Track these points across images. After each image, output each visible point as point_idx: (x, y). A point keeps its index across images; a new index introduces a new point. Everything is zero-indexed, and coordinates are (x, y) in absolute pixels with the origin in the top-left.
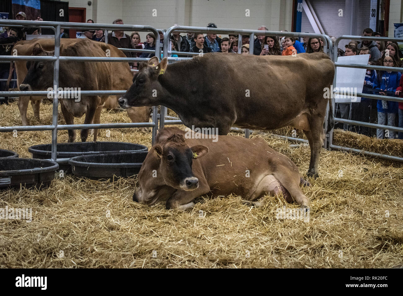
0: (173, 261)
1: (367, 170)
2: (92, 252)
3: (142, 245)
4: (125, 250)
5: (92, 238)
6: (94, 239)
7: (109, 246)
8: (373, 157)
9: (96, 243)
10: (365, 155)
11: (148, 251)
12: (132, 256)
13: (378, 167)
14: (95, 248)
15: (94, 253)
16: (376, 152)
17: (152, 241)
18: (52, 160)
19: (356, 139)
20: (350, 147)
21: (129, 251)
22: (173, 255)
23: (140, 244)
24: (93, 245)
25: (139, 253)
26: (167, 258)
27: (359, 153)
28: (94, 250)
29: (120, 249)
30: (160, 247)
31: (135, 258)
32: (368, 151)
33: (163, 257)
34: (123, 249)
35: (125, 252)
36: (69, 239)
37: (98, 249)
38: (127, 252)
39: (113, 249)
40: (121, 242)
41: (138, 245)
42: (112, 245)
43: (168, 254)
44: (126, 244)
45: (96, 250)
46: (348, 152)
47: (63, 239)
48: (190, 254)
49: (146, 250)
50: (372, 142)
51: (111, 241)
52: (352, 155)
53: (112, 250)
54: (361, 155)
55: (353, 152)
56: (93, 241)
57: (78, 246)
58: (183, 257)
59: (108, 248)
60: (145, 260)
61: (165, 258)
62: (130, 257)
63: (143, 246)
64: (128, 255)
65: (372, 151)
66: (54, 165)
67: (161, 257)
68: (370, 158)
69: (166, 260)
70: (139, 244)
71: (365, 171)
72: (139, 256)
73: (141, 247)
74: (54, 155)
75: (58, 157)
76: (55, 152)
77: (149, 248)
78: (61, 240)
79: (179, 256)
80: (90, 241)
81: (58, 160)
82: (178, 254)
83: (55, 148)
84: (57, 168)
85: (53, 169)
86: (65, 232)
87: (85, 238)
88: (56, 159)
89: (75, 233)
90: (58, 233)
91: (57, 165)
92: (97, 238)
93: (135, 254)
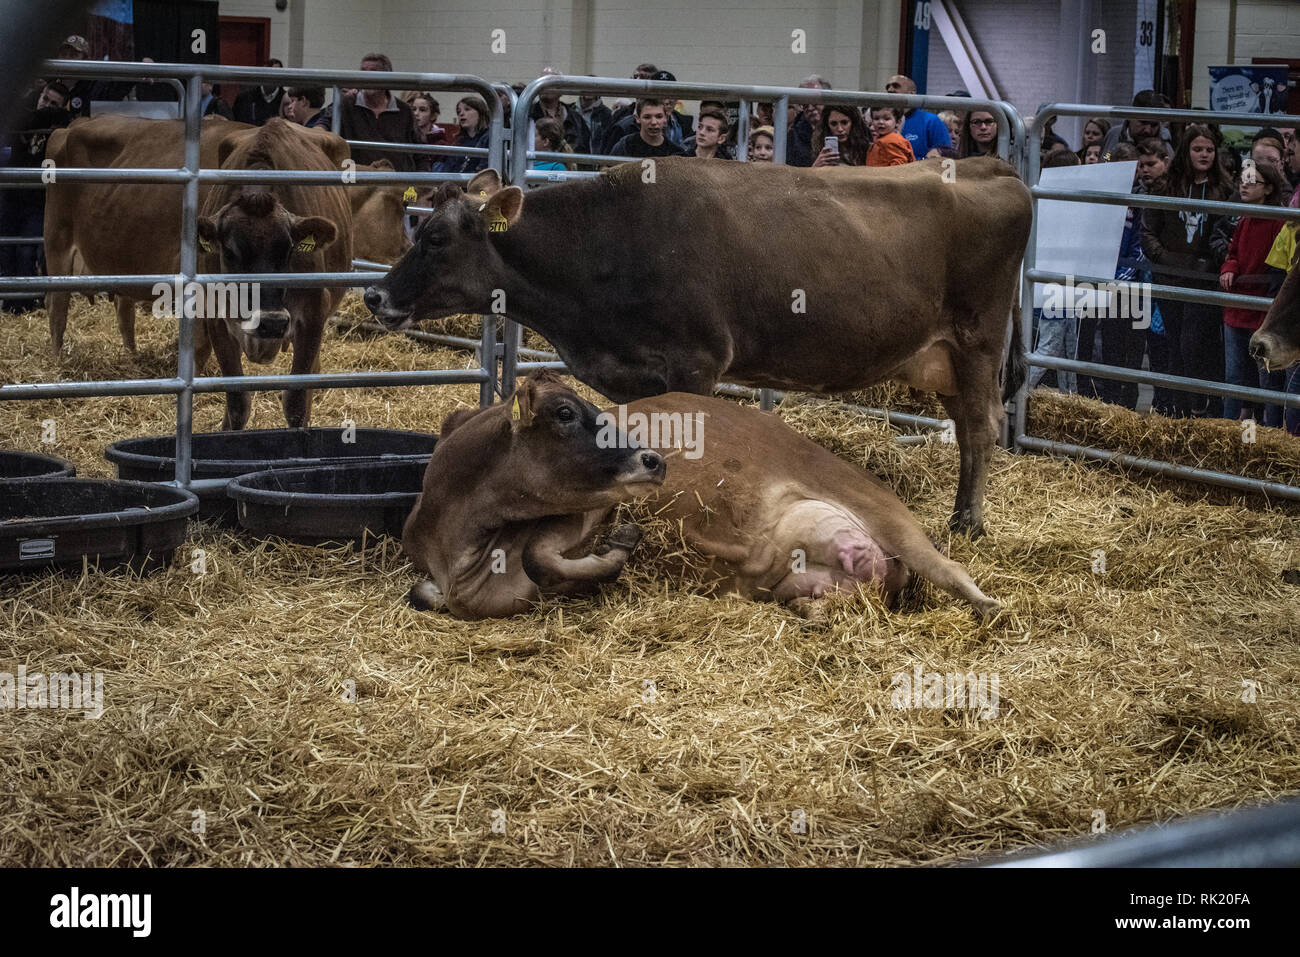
0: (549, 789)
1: (1131, 512)
2: (306, 763)
3: (455, 742)
4: (404, 758)
5: (304, 722)
6: (312, 724)
7: (357, 744)
8: (1149, 473)
9: (316, 737)
10: (1126, 467)
11: (474, 760)
12: (425, 774)
13: (1163, 504)
14: (314, 751)
15: (311, 765)
16: (1157, 457)
17: (486, 730)
18: (178, 485)
19: (1097, 419)
20: (1077, 444)
21: (418, 759)
22: (550, 772)
23: (450, 739)
24: (309, 742)
25: (448, 765)
26: (533, 781)
27: (1105, 461)
28: (312, 758)
29: (389, 755)
30: (509, 748)
31: (435, 781)
32: (1134, 454)
33: (519, 779)
34: (400, 753)
35: (405, 762)
36: (235, 725)
37: (323, 754)
38: (411, 762)
39: (370, 754)
40: (391, 734)
41: (444, 743)
42: (365, 743)
43: (536, 770)
44: (408, 740)
45: (318, 756)
46: (1074, 457)
47: (216, 724)
48: (601, 769)
49: (467, 757)
50: (1145, 427)
51: (361, 731)
52: (1085, 469)
53: (365, 756)
54: (1112, 466)
55: (1089, 458)
56: (307, 728)
57: (264, 745)
58: (578, 778)
59: (355, 751)
60: (466, 787)
61: (525, 780)
62: (421, 777)
63: (459, 745)
64: (414, 771)
65: (1146, 455)
66: (184, 499)
67: (514, 778)
68: (1140, 475)
69: (530, 788)
70: (446, 739)
71: (1124, 516)
72: (449, 776)
73: (454, 748)
74: (182, 467)
75: (196, 474)
76: (183, 461)
77: (478, 751)
78: (212, 726)
79: (568, 776)
80: (300, 731)
81: (196, 484)
82: (564, 770)
83: (185, 449)
84: (194, 507)
85: (181, 511)
86: (222, 702)
87: (282, 722)
88: (188, 483)
89: (252, 705)
90: (200, 707)
91: (193, 500)
92: (319, 719)
93: (436, 768)
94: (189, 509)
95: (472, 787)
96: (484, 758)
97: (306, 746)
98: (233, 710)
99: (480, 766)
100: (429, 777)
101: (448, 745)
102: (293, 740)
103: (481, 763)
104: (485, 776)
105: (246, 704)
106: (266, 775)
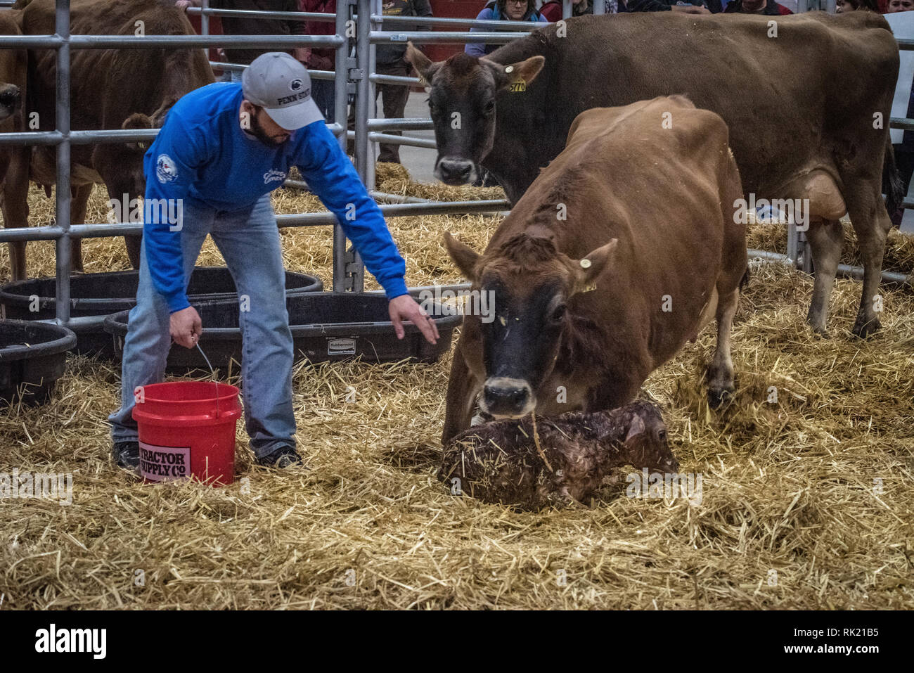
0: (391, 601)
2: (166, 582)
3: (305, 558)
4: (257, 574)
5: (167, 541)
6: (172, 545)
7: (214, 562)
9: (176, 556)
11: (322, 574)
12: (277, 588)
14: (174, 571)
15: (171, 584)
17: (335, 545)
18: (58, 323)
21: (270, 575)
22: (393, 584)
23: (300, 554)
24: (169, 562)
25: (298, 580)
26: (377, 593)
28: (172, 577)
29: (244, 571)
30: (355, 562)
31: (286, 595)
33: (364, 591)
34: (254, 569)
35: (258, 578)
36: (101, 548)
37: (182, 572)
38: (264, 578)
39: (226, 571)
40: (247, 552)
41: (294, 559)
42: (221, 560)
43: (380, 582)
44: (261, 556)
45: (177, 574)
47: (83, 545)
48: (437, 581)
49: (316, 571)
51: (219, 549)
53: (222, 573)
56: (168, 548)
57: (127, 566)
58: (418, 590)
59: (212, 568)
60: (314, 601)
61: (369, 591)
62: (273, 592)
63: (308, 560)
64: (266, 586)
66: (62, 335)
67: (359, 591)
69: (374, 599)
70: (297, 554)
72: (298, 589)
73: (303, 563)
74: (62, 307)
75: (75, 312)
76: (64, 300)
77: (325, 566)
78: (80, 548)
79: (409, 587)
80: (162, 551)
81: (75, 321)
82: (406, 581)
83: (64, 290)
84: (72, 343)
85: (60, 347)
86: (92, 524)
87: (146, 542)
88: (68, 320)
89: (120, 525)
90: (73, 528)
91: (71, 336)
92: (180, 540)
93: (287, 583)
94: (67, 345)
95: (321, 601)
96: (332, 572)
97: (166, 566)
98: (103, 530)
99: (328, 580)
100: (280, 591)
101: (298, 561)
102: (154, 560)
103: (328, 577)
104: (333, 590)
105: (116, 524)
106: (128, 595)
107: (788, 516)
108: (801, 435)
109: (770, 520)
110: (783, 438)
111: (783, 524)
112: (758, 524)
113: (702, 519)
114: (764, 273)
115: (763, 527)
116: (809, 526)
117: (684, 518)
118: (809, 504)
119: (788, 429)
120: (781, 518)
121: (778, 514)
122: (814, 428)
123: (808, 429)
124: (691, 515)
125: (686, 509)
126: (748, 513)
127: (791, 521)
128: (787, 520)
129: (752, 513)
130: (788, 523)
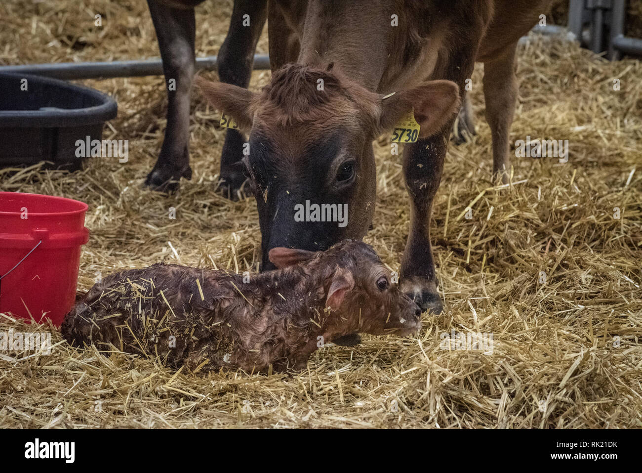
107: (566, 386)
108: (584, 275)
109: (541, 390)
110: (558, 279)
111: (559, 397)
112: (524, 395)
113: (446, 387)
114: (534, 53)
115: (531, 400)
116: (595, 399)
117: (422, 385)
118: (595, 369)
119: (566, 266)
120: (555, 387)
121: (552, 382)
122: (601, 266)
123: (594, 267)
124: (431, 382)
125: (426, 373)
126: (511, 381)
127: (570, 391)
128: (565, 391)
129: (515, 380)
130: (566, 394)
